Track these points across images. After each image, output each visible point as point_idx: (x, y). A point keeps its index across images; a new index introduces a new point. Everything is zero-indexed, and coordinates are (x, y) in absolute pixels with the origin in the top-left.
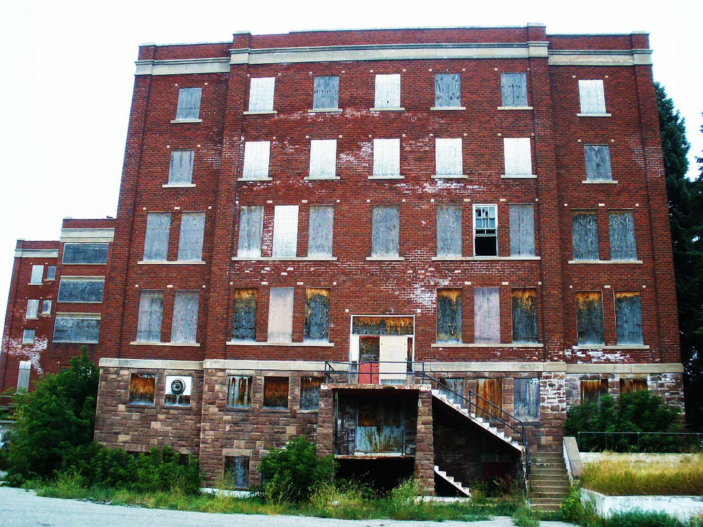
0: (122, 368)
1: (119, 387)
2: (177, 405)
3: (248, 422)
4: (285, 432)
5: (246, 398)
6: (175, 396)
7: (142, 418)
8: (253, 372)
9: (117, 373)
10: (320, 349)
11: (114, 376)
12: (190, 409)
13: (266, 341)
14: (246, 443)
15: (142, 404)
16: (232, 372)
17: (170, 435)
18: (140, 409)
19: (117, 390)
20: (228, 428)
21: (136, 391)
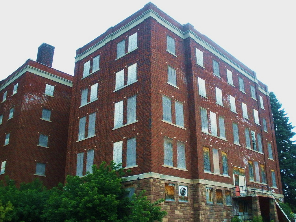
0: (161, 179)
1: (161, 190)
2: (183, 201)
3: (213, 211)
4: (223, 215)
5: (211, 199)
6: (182, 197)
7: (171, 208)
8: (213, 187)
9: (159, 182)
10: (227, 179)
11: (159, 184)
12: (188, 204)
13: (213, 172)
14: (214, 220)
15: (170, 200)
16: (208, 186)
17: (183, 218)
18: (170, 203)
19: (160, 192)
20: (208, 213)
21: (167, 193)
